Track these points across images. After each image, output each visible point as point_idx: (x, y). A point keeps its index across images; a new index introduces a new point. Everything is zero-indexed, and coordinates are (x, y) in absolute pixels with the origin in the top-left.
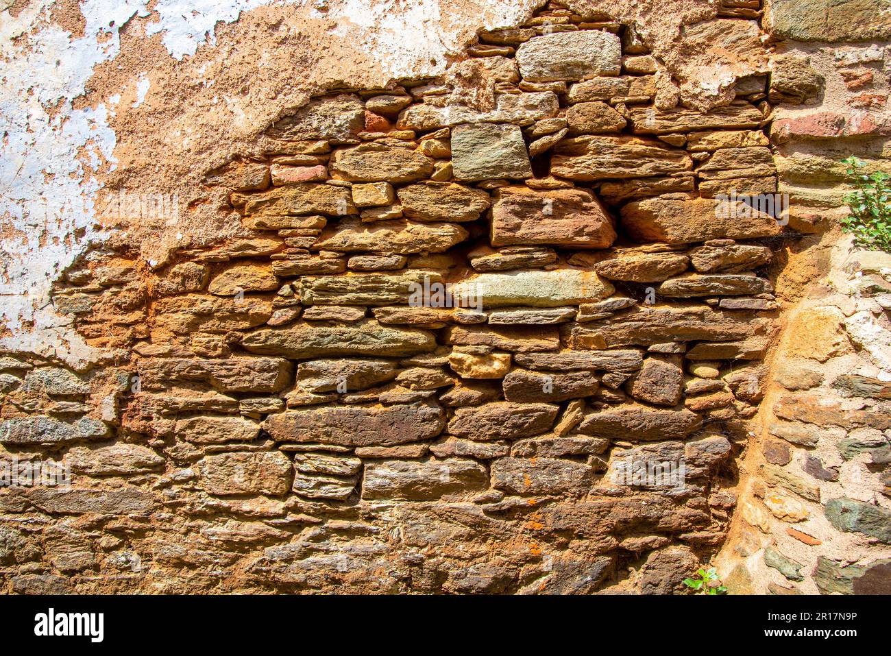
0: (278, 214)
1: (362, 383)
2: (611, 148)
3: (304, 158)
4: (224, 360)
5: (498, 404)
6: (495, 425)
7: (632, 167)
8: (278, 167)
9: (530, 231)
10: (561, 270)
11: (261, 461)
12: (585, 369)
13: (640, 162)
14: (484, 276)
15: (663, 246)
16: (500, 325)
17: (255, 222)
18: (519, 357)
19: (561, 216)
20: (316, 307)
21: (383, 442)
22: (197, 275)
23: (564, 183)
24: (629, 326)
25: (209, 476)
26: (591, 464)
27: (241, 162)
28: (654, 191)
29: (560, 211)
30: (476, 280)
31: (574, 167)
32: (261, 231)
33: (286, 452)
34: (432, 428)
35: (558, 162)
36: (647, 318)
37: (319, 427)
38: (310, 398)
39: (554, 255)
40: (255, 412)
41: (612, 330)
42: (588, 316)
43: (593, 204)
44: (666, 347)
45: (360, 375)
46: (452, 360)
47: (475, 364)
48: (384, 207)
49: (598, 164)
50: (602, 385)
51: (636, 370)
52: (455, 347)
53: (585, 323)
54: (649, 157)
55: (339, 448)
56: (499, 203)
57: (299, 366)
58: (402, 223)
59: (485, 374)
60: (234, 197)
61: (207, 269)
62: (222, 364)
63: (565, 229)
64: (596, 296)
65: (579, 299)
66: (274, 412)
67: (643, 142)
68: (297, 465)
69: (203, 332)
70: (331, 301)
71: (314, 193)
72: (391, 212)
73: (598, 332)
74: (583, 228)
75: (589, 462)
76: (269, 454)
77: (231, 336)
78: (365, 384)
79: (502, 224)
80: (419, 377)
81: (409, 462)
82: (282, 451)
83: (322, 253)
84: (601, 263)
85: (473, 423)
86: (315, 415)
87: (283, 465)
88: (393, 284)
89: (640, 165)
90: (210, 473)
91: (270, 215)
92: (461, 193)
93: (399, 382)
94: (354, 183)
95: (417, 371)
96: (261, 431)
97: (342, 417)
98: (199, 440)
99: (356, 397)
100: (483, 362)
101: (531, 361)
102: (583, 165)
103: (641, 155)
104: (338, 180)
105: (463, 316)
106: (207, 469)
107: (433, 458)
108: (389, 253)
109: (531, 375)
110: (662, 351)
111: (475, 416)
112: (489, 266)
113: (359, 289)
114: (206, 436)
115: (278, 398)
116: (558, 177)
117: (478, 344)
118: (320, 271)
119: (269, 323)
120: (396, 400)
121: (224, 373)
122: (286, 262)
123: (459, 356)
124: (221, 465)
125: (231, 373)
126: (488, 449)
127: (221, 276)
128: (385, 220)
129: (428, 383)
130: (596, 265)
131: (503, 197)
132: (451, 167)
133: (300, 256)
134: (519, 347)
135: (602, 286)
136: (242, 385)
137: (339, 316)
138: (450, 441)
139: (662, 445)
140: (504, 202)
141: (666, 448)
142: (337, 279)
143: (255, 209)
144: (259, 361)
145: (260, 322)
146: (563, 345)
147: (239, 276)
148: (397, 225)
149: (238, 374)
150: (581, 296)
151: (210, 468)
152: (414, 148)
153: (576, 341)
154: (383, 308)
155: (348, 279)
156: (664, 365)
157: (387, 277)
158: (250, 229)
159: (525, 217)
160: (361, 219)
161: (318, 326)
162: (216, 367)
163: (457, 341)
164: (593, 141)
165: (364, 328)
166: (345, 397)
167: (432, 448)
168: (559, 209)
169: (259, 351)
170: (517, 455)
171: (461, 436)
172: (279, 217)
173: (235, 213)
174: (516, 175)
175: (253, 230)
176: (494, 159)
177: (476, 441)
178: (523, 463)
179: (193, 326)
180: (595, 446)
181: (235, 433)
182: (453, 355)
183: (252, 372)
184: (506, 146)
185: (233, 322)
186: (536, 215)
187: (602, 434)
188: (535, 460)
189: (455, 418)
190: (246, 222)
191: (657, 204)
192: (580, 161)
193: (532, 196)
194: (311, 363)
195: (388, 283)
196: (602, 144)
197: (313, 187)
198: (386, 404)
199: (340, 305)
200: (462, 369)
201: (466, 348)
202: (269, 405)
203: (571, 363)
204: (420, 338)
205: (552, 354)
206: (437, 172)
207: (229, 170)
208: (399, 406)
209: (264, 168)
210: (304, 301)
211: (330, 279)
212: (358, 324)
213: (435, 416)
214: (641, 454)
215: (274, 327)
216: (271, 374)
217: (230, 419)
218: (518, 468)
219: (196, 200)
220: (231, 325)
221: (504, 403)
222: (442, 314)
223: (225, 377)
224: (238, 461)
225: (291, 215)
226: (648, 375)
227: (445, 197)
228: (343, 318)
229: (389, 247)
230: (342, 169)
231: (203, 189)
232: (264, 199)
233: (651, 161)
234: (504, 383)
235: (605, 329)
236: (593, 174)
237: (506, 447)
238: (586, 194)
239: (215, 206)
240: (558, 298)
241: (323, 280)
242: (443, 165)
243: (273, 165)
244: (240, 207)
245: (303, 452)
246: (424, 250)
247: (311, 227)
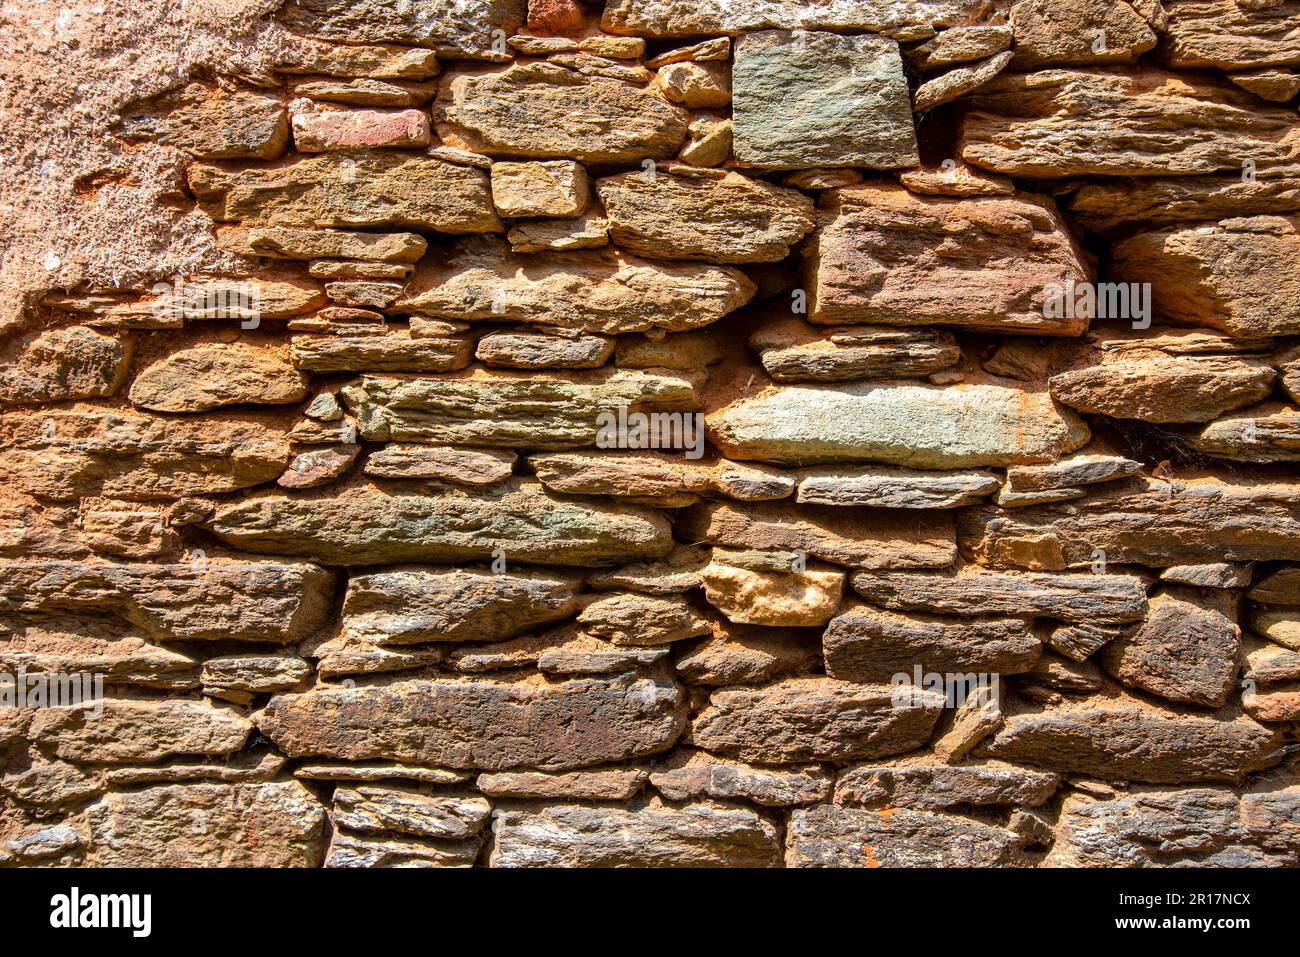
0: (310, 223)
1: (500, 625)
2: (1113, 103)
3: (374, 89)
4: (166, 567)
5: (809, 683)
6: (803, 731)
7: (1158, 151)
8: (310, 107)
9: (906, 294)
10: (970, 387)
11: (248, 805)
12: (1013, 615)
13: (1179, 139)
14: (791, 393)
15: (1215, 340)
16: (823, 506)
17: (252, 239)
18: (862, 581)
19: (979, 263)
20: (396, 449)
21: (544, 762)
22: (101, 361)
23: (992, 185)
24: (1122, 522)
25: (116, 843)
26: (1017, 830)
27: (214, 85)
28: (1207, 211)
29: (979, 252)
30: (771, 400)
31: (1017, 146)
32: (263, 261)
33: (310, 783)
34: (658, 734)
35: (981, 133)
36: (1166, 504)
37: (395, 726)
38: (375, 659)
39: (955, 351)
40: (240, 688)
41: (1081, 529)
42: (1029, 495)
43: (1058, 236)
44: (1207, 573)
45: (496, 608)
46: (712, 581)
47: (763, 593)
48: (568, 222)
49: (1080, 143)
50: (1049, 652)
51: (1131, 622)
52: (717, 552)
53: (1017, 511)
54: (1203, 127)
55: (441, 775)
56: (837, 225)
57: (352, 582)
58: (607, 259)
59: (784, 617)
60: (197, 172)
61: (127, 346)
62: (161, 576)
63: (987, 294)
64: (1048, 450)
65: (1008, 455)
66: (288, 688)
67: (1192, 90)
68: (337, 814)
69: (112, 497)
70: (434, 435)
71: (398, 178)
72: (582, 235)
73: (1048, 531)
74: (1030, 294)
75: (1011, 825)
76: (270, 788)
77: (184, 509)
78: (507, 628)
79: (842, 277)
80: (633, 616)
81: (602, 811)
82: (302, 779)
83: (416, 322)
84: (1066, 375)
85: (752, 725)
86: (388, 697)
87: (304, 813)
88: (582, 404)
89: (1179, 148)
90: (118, 836)
91: (288, 225)
92: (751, 197)
93: (586, 626)
94: (497, 158)
95: (628, 603)
96: (254, 732)
97: (450, 702)
98: (94, 756)
99: (486, 658)
100: (782, 590)
101: (891, 591)
102: (1041, 142)
103: (1184, 123)
104: (456, 148)
105: (740, 484)
106: (110, 825)
107: (656, 801)
108: (574, 332)
109: (889, 622)
110: (1196, 581)
111: (757, 711)
112: (804, 371)
113: (501, 411)
114: (112, 746)
115: (296, 655)
116: (977, 169)
117: (772, 549)
118: (411, 366)
119: (282, 481)
120: (578, 668)
121: (166, 596)
122: (326, 341)
123: (727, 572)
124: (149, 816)
125: (183, 597)
126: (781, 785)
127: (158, 365)
128: (567, 250)
129: (652, 632)
130: (1054, 379)
131: (846, 212)
132: (728, 135)
133: (363, 328)
134: (864, 557)
135: (1063, 427)
136: (210, 625)
137: (453, 471)
138: (698, 763)
139: (1186, 796)
140: (849, 225)
141: (1194, 804)
142: (448, 385)
143: (251, 207)
144: (256, 569)
145: (263, 478)
146: (965, 556)
147: (208, 368)
148: (594, 264)
149: (201, 600)
150: (1013, 448)
151: (121, 824)
152: (643, 84)
153: (994, 550)
154: (557, 458)
155: (476, 387)
156: (1197, 613)
157: (569, 387)
158: (237, 255)
159: (896, 261)
160: (511, 245)
161: (403, 492)
162: (145, 582)
163: (726, 539)
164: (1072, 85)
165: (509, 500)
166: (458, 658)
167: (657, 779)
168: (977, 246)
169: (255, 546)
170: (850, 802)
171: (721, 753)
172: (311, 232)
173: (197, 212)
174: (880, 160)
175: (245, 257)
176: (831, 122)
177: (755, 765)
178: (860, 820)
179: (87, 483)
180: (1029, 790)
181: (187, 739)
182: (713, 569)
183: (237, 596)
184: (862, 91)
185: (192, 476)
186: (921, 258)
187: (1042, 761)
188: (887, 813)
189: (710, 712)
190: (227, 236)
191: (1211, 242)
192: (1034, 132)
193: (915, 214)
194: (381, 577)
195: (569, 399)
196: (1090, 94)
197: (397, 163)
198: (553, 675)
199: (454, 445)
200: (733, 601)
201: (745, 556)
202: (274, 674)
203: (982, 599)
204: (640, 529)
205: (939, 578)
206: (694, 145)
207: (183, 104)
208: (584, 682)
209: (275, 108)
210: (369, 433)
211: (433, 384)
212: (496, 492)
213: (666, 706)
214: (1134, 813)
215: (295, 492)
216: (284, 601)
217: (177, 705)
218: (850, 831)
219: (95, 175)
220: (185, 482)
221: (824, 682)
222: (691, 474)
223: (167, 605)
224: (193, 804)
225: (342, 227)
226: (1159, 636)
227: (711, 205)
228: (463, 476)
229: (575, 316)
230: (468, 124)
231: (114, 148)
232: (273, 185)
233: (1208, 139)
234: (827, 638)
235: (1065, 526)
236: (1064, 166)
237: (825, 782)
238: (1040, 211)
239: (148, 191)
240: (960, 451)
241: (417, 386)
242: (710, 128)
243: (297, 102)
244: (213, 200)
245: (353, 783)
246: (655, 327)
247: (391, 261)
